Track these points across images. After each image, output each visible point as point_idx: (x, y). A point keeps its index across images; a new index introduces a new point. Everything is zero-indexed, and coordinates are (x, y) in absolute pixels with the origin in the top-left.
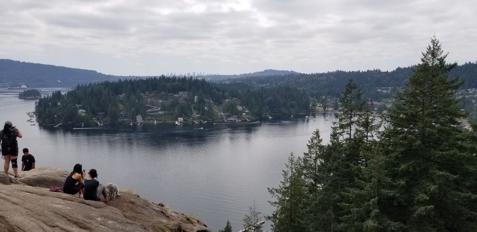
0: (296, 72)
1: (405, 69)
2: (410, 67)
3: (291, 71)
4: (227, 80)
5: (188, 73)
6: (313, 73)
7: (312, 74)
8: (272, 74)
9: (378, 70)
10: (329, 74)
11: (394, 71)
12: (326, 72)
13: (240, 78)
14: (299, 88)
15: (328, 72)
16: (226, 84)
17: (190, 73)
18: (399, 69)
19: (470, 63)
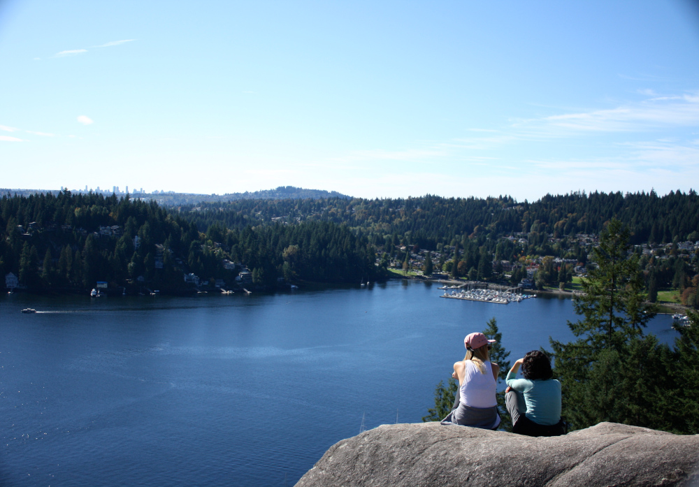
0: (342, 195)
1: (560, 197)
2: (569, 195)
3: (332, 192)
4: (199, 205)
5: (114, 187)
6: (380, 199)
7: (377, 199)
8: (294, 196)
9: (508, 197)
10: (411, 203)
11: (539, 201)
12: (406, 198)
13: (226, 201)
14: (351, 228)
15: (410, 197)
16: (197, 214)
17: (118, 188)
18: (548, 198)
19: (678, 192)
